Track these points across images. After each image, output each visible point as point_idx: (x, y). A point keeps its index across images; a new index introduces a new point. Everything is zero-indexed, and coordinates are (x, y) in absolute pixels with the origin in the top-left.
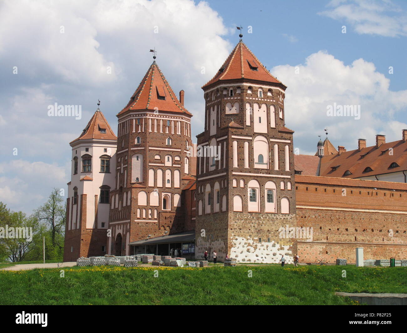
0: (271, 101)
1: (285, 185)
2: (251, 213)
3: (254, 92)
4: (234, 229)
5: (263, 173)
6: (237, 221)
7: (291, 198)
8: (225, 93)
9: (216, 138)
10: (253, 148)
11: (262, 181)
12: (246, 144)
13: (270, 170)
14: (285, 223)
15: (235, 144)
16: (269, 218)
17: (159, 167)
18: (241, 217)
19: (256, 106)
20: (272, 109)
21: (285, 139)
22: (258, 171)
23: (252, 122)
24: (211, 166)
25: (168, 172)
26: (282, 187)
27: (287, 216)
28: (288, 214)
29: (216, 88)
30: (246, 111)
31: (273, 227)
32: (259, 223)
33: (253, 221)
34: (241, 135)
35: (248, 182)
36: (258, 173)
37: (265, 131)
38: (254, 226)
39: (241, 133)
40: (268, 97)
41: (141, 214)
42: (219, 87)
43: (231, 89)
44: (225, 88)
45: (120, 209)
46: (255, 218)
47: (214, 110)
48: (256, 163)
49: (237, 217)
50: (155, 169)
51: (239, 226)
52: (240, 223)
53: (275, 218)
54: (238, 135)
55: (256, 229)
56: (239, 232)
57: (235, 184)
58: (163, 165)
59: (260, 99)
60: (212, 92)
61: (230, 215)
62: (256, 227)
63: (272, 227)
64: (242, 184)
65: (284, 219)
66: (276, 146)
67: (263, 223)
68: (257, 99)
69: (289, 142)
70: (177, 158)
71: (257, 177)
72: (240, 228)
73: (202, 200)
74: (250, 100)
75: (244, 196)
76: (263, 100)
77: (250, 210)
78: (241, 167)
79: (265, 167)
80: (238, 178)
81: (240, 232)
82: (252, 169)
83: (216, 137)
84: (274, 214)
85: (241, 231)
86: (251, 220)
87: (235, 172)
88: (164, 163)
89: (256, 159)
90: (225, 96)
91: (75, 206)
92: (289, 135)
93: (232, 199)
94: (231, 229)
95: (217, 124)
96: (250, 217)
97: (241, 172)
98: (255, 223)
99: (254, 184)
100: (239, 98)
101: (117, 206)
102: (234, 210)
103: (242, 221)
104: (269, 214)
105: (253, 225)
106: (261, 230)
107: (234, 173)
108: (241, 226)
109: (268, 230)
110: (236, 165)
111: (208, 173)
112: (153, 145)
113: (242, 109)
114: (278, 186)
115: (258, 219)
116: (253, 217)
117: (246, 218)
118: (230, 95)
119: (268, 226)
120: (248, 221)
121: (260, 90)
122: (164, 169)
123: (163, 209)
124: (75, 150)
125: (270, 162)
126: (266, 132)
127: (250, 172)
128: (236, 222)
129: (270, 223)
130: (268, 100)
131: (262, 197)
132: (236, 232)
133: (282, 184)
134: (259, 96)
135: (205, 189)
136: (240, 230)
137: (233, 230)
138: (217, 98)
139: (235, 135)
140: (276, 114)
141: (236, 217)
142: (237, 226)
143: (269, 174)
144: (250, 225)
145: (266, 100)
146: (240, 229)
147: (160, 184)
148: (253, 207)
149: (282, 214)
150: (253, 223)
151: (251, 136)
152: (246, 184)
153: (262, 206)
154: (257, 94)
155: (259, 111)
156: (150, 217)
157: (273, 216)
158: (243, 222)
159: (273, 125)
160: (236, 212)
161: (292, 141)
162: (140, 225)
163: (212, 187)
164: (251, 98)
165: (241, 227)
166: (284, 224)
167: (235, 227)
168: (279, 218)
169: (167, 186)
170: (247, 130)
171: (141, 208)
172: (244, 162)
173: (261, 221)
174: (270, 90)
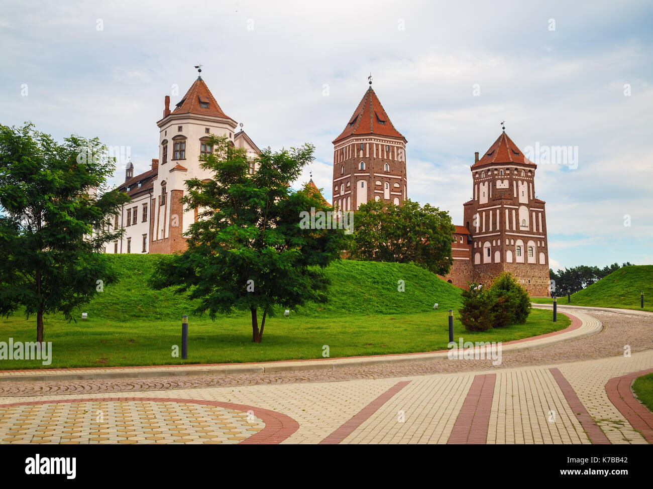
11: (525, 240)
12: (514, 212)
13: (531, 232)
64: (512, 241)
78: (511, 230)
79: (527, 229)
92: (542, 205)
99: (520, 243)
107: (506, 233)
110: (508, 228)
126: (528, 203)
131: (526, 252)
148: (520, 259)
153: (526, 258)
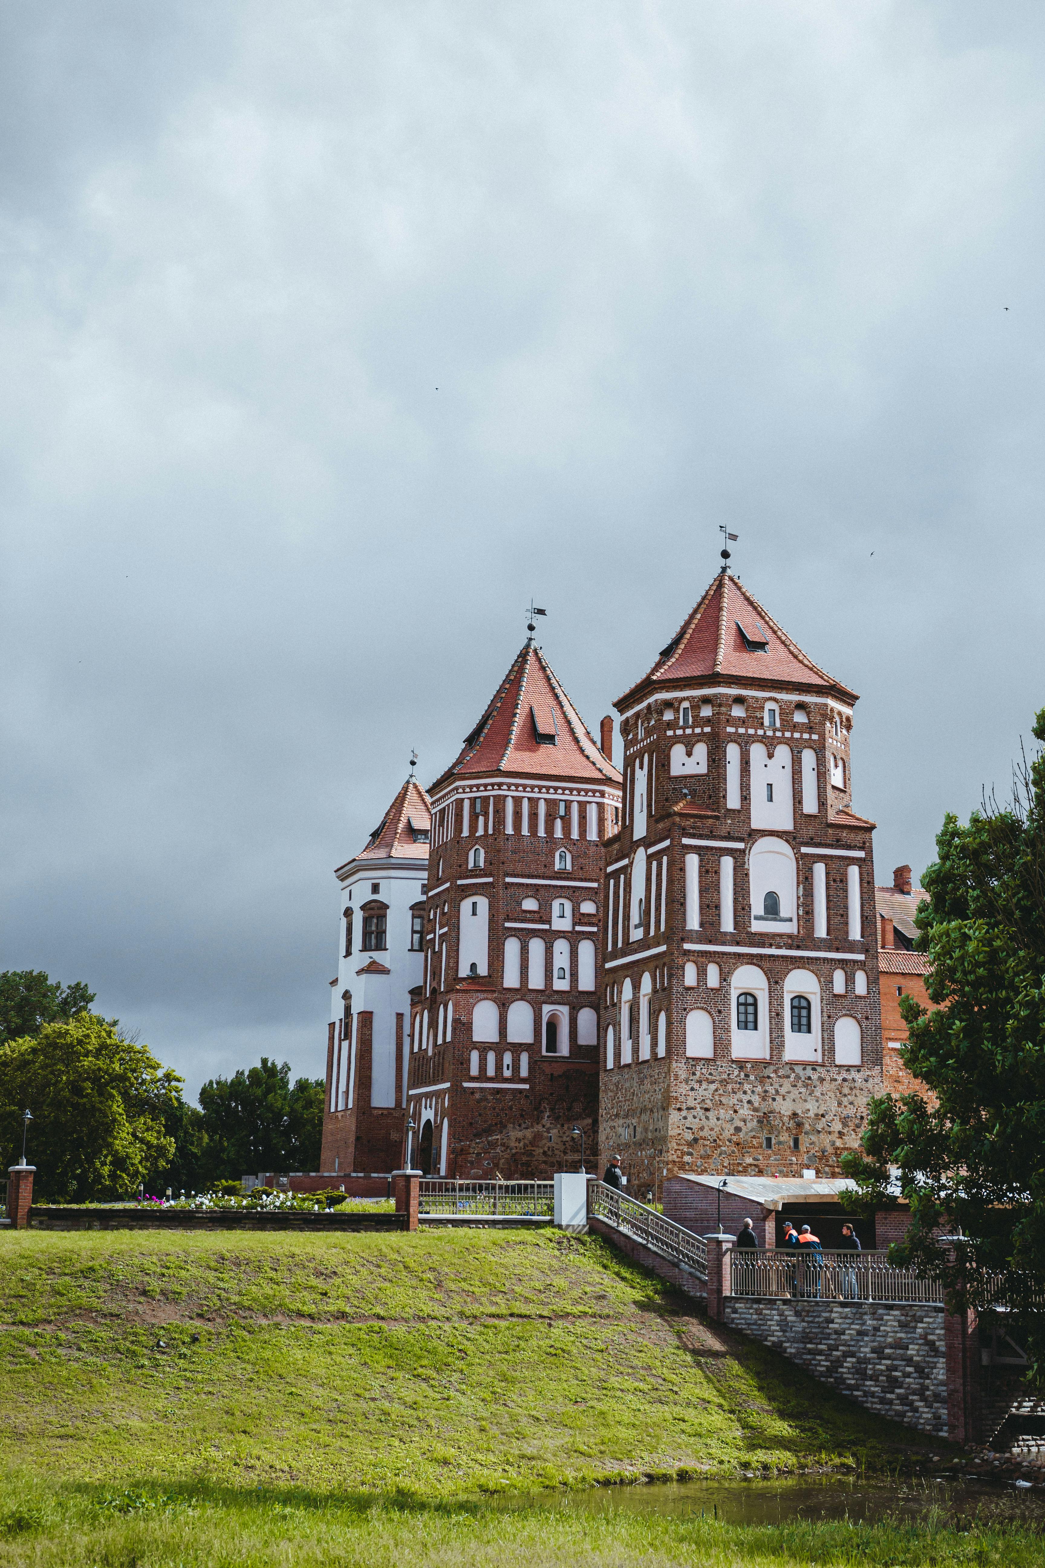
0: (806, 736)
1: (850, 980)
2: (741, 1064)
3: (754, 709)
4: (688, 1109)
5: (779, 947)
6: (696, 1086)
7: (867, 1018)
8: (668, 716)
9: (647, 847)
10: (747, 875)
14: (847, 1092)
15: (692, 862)
16: (798, 1077)
17: (534, 933)
18: (711, 1074)
19: (757, 751)
20: (808, 758)
21: (849, 847)
22: (763, 939)
23: (745, 798)
24: (636, 927)
25: (561, 947)
26: (839, 987)
27: (854, 1074)
28: (858, 1069)
29: (645, 704)
30: (725, 766)
31: (808, 1106)
32: (766, 1091)
33: (747, 1087)
34: (712, 836)
35: (730, 973)
36: (763, 945)
37: (789, 826)
38: (749, 1102)
39: (711, 832)
40: (795, 727)
41: (483, 1067)
42: (651, 700)
43: (686, 704)
44: (668, 704)
45: (430, 1053)
46: (752, 1078)
47: (641, 768)
48: (757, 918)
49: (698, 1073)
50: (524, 936)
51: (703, 1100)
52: (706, 1091)
53: (815, 1077)
54: (701, 837)
55: (756, 1110)
56: (703, 1118)
57: (690, 976)
58: (546, 927)
59: (770, 733)
60: (637, 715)
61: (679, 1068)
62: (756, 1105)
63: (806, 1104)
65: (844, 1080)
66: (820, 870)
67: (777, 1091)
68: (760, 732)
69: (861, 854)
70: (588, 907)
71: (761, 957)
72: (706, 1106)
73: (614, 1026)
74: (740, 735)
75: (720, 1012)
76: (779, 734)
77: (737, 1052)
80: (702, 960)
81: (707, 1118)
82: (742, 934)
83: (646, 842)
84: (814, 1066)
85: (710, 1114)
86: (740, 1083)
87: (692, 942)
88: (549, 922)
89: (757, 906)
90: (671, 725)
91: (345, 1044)
93: (683, 1022)
94: (680, 1109)
95: (649, 806)
96: (738, 1076)
97: (710, 942)
98: (753, 1092)
100: (707, 729)
101: (424, 1047)
102: (689, 1054)
103: (713, 1087)
104: (795, 1067)
105: (745, 1098)
106: (771, 1112)
108: (708, 1101)
109: (795, 1115)
111: (629, 948)
112: (519, 870)
113: (716, 760)
114: (827, 983)
115: (762, 1080)
116: (747, 1076)
117: (725, 1076)
118: (681, 723)
119: (794, 1101)
120: (729, 1087)
121: (769, 705)
122: (550, 937)
123: (544, 1053)
124: (349, 889)
125: (801, 913)
127: (738, 944)
128: (692, 1089)
129: (800, 1093)
130: (797, 735)
132: (695, 1117)
133: (839, 977)
134: (766, 722)
135: (620, 992)
136: (708, 1114)
137: (684, 1113)
138: (648, 732)
139: (693, 836)
140: (822, 775)
141: (694, 1074)
142: (695, 1099)
143: (798, 948)
144: (736, 1097)
145: (788, 734)
146: (707, 1110)
147: (536, 981)
149: (836, 1066)
150: (745, 1093)
151: (741, 840)
152: (724, 977)
154: (762, 718)
155: (766, 766)
156: (507, 1073)
157: (809, 1072)
158: (716, 1090)
159: (810, 806)
160: (693, 1059)
161: (870, 853)
162: (477, 1096)
163: (636, 987)
164: (742, 731)
165: (709, 1104)
166: (845, 1095)
167: (691, 1103)
168: (828, 1078)
169: (555, 988)
170: (729, 821)
171: (484, 1048)
172: (719, 915)
173: (772, 1085)
174: (801, 706)
